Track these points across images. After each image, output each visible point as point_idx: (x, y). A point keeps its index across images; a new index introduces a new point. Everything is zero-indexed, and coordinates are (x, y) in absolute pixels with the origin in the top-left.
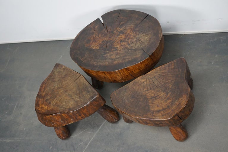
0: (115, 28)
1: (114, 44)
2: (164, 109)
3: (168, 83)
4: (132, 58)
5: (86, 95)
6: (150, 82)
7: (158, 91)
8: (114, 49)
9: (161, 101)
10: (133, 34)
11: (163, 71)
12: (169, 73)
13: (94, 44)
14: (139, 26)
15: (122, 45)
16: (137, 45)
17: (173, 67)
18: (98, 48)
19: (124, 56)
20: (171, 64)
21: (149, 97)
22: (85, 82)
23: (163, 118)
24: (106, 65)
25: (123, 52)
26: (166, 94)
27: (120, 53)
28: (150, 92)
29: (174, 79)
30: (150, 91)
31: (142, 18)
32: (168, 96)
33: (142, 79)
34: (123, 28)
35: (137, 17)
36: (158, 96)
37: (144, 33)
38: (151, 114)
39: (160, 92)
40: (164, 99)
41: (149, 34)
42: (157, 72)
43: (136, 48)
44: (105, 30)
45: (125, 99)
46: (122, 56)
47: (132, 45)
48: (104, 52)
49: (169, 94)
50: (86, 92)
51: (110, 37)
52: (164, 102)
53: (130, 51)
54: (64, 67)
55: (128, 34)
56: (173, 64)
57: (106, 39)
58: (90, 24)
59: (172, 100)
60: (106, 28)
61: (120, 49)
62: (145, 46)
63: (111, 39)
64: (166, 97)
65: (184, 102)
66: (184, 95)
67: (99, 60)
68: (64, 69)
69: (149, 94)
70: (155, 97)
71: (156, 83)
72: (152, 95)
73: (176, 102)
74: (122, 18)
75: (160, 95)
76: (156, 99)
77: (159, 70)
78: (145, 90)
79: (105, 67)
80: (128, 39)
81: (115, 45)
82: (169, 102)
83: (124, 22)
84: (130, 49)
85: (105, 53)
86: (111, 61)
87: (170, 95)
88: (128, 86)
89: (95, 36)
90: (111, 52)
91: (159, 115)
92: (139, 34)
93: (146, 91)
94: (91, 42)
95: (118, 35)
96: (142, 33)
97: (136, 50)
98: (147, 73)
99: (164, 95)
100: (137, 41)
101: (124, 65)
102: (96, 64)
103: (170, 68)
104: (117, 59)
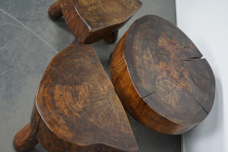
0: (188, 70)
1: (165, 63)
2: (54, 101)
3: (97, 118)
4: (140, 77)
5: (94, 18)
6: (103, 95)
7: (86, 101)
8: (157, 61)
9: (68, 102)
10: (178, 87)
11: (117, 116)
12: (113, 123)
13: (166, 42)
14: (191, 98)
15: (162, 71)
16: (161, 88)
17: (123, 130)
18: (160, 44)
19: (145, 68)
20: (129, 130)
21: (78, 88)
22: (112, 22)
23: (39, 97)
24: (134, 47)
25: (151, 69)
26: (78, 110)
27: (150, 66)
28: (86, 91)
29: (102, 127)
30: (88, 91)
31: (202, 104)
32: (74, 112)
33: (109, 87)
34: (188, 79)
35: (205, 99)
36: (78, 100)
37: (179, 101)
38: (49, 83)
39: (84, 104)
40: (71, 107)
41: (177, 107)
42: (117, 108)
43: (157, 85)
44: (186, 58)
45: (81, 59)
46: (146, 66)
47: (161, 82)
48: (154, 49)
49: (78, 115)
50: (99, 19)
51: (174, 61)
52: (66, 105)
53: (153, 77)
54: (136, 8)
55: (179, 83)
56: (127, 132)
57: (172, 56)
58: (194, 45)
59: (66, 116)
60: (188, 60)
61: (157, 67)
62: (158, 97)
63: (172, 61)
64: (74, 110)
65: (61, 131)
66: (72, 134)
67: (142, 41)
68: (133, 8)
69: (83, 89)
70: (77, 96)
71: (100, 103)
72: (81, 93)
73: (62, 121)
74: (203, 82)
75: (79, 102)
76: (73, 96)
77: (121, 111)
78: (91, 86)
79: (132, 45)
80: (171, 80)
81: (163, 64)
82: (65, 111)
83: (197, 82)
84: (155, 79)
85: (151, 50)
86: (140, 53)
87: (76, 116)
88: (100, 68)
89: (177, 45)
90: (153, 56)
91: (46, 93)
92: (177, 94)
93: (89, 86)
94: (169, 40)
95: (177, 71)
96: (179, 99)
97: (154, 84)
98: (117, 96)
99: (78, 107)
100: (168, 89)
101: (132, 66)
102: (136, 37)
103: (123, 127)
104: (141, 60)
